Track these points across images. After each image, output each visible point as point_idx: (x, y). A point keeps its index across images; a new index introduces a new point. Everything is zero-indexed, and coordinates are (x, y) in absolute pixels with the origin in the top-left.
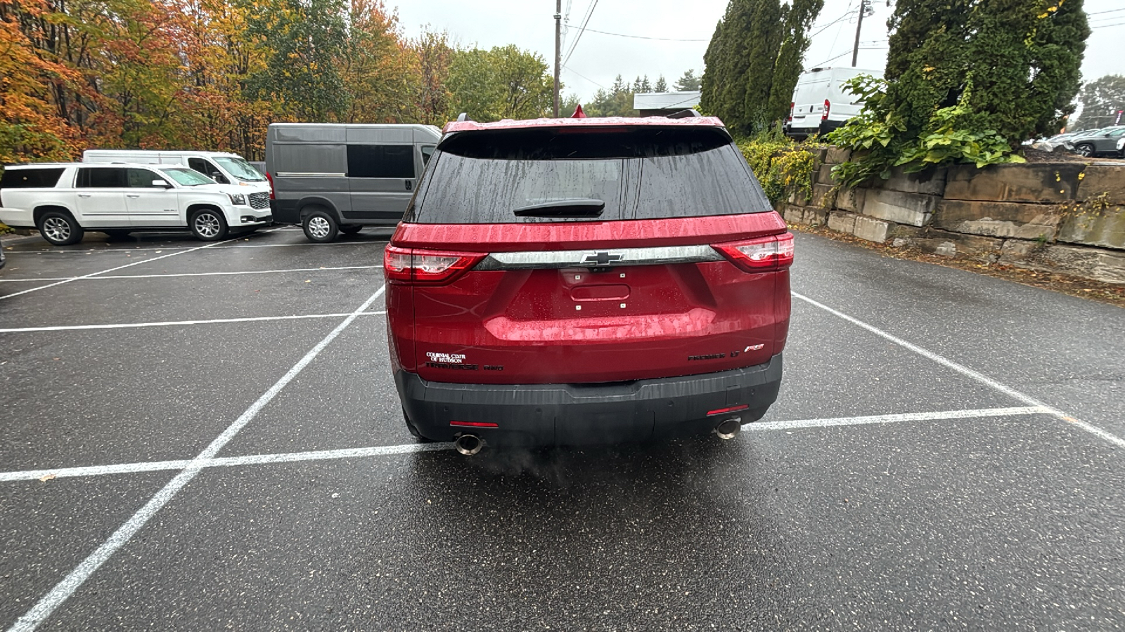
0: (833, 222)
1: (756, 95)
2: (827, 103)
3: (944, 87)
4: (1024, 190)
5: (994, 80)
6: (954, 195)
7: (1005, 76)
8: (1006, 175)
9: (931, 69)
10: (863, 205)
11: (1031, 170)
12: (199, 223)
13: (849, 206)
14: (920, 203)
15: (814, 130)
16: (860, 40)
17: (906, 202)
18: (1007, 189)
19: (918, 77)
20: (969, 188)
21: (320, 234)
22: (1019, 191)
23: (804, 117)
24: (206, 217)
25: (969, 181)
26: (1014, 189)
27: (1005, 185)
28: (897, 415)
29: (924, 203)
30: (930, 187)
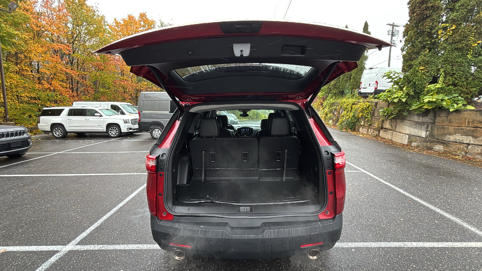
0: (382, 133)
1: (345, 79)
2: (377, 82)
3: (430, 75)
4: (475, 122)
5: (454, 72)
6: (440, 123)
7: (459, 70)
8: (465, 115)
9: (423, 68)
10: (396, 127)
11: (478, 113)
12: (111, 131)
13: (389, 127)
14: (423, 127)
15: (372, 94)
16: (391, 56)
17: (416, 126)
18: (467, 121)
19: (417, 71)
20: (447, 120)
21: (157, 136)
22: (473, 122)
23: (366, 88)
24: (113, 128)
25: (447, 117)
26: (470, 121)
27: (466, 119)
28: (413, 243)
29: (425, 126)
30: (427, 119)
